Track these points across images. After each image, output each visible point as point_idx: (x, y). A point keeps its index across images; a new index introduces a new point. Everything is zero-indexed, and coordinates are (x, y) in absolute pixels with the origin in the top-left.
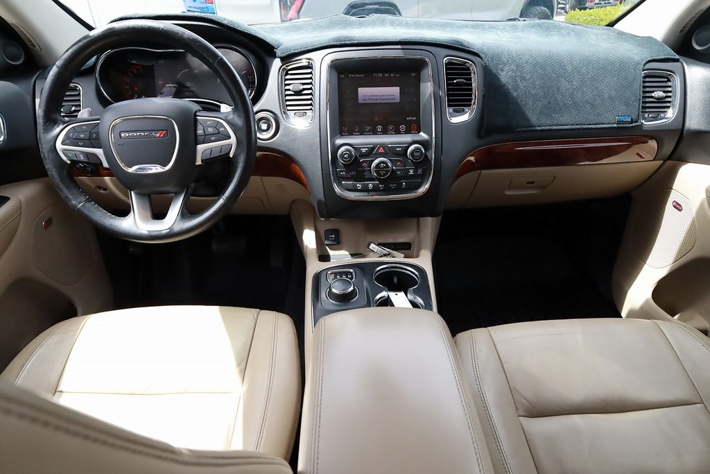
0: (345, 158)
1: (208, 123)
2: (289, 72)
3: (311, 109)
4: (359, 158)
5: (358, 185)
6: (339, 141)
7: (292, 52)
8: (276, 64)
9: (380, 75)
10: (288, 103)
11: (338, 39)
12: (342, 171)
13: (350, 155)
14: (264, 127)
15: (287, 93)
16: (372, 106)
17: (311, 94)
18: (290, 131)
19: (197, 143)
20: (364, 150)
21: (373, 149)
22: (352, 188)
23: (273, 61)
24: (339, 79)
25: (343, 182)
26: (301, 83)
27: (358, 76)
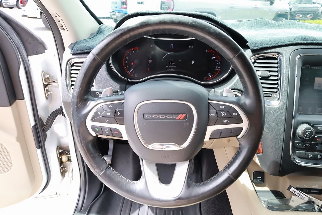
0: (307, 135)
1: (221, 107)
2: (257, 61)
3: (277, 92)
4: (315, 134)
5: (310, 155)
7: (263, 46)
11: (303, 38)
12: (299, 143)
13: (311, 133)
17: (277, 80)
19: (208, 124)
20: (320, 129)
22: (305, 156)
24: (302, 70)
25: (298, 151)
26: (268, 71)
27: (316, 68)
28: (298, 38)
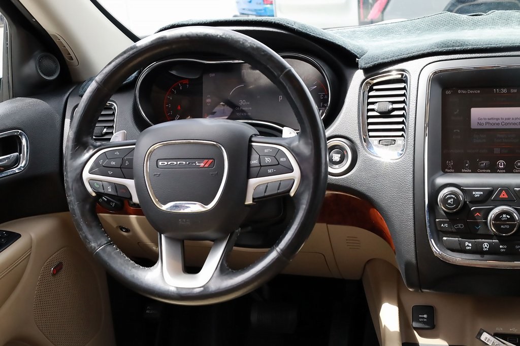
0: (449, 204)
1: (266, 151)
2: (375, 87)
3: (402, 136)
4: (470, 205)
5: (467, 244)
6: (440, 180)
7: (380, 61)
8: (358, 76)
9: (504, 91)
10: (371, 127)
11: (445, 44)
12: (444, 223)
13: (457, 201)
15: (370, 114)
16: (491, 133)
17: (403, 116)
18: (372, 165)
19: (249, 176)
20: (477, 194)
21: (491, 193)
22: (458, 247)
23: (352, 74)
24: (444, 98)
25: (445, 238)
26: (390, 102)
27: (471, 92)
28: (438, 45)
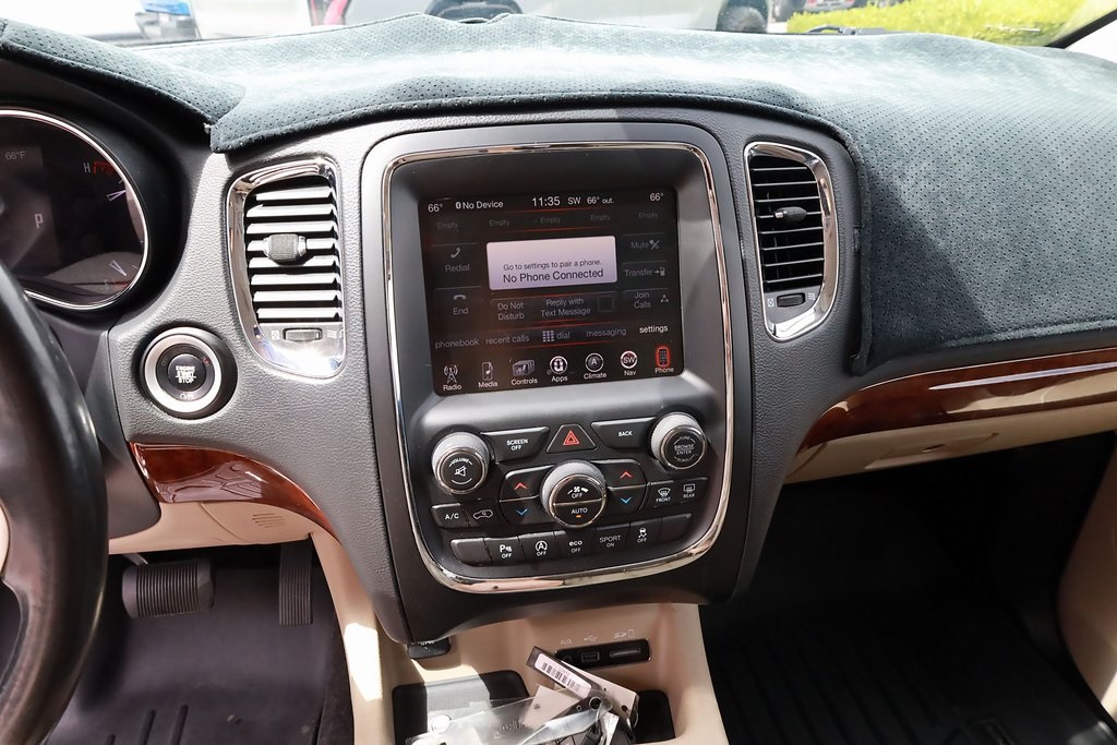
0: (459, 478)
3: (337, 318)
4: (503, 468)
5: (502, 547)
6: (437, 415)
7: (265, 132)
8: (213, 172)
9: (554, 201)
10: (260, 297)
11: (413, 90)
12: (451, 511)
13: (474, 469)
14: (186, 374)
15: (256, 263)
16: (535, 299)
17: (333, 269)
18: (270, 389)
20: (516, 445)
21: (544, 438)
22: (486, 557)
23: (200, 164)
24: (424, 217)
25: (456, 542)
26: (299, 234)
27: (484, 205)
28: (400, 92)
